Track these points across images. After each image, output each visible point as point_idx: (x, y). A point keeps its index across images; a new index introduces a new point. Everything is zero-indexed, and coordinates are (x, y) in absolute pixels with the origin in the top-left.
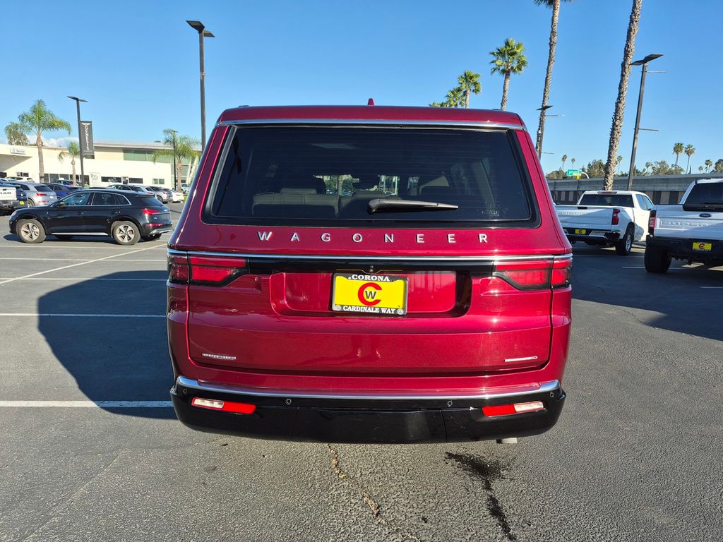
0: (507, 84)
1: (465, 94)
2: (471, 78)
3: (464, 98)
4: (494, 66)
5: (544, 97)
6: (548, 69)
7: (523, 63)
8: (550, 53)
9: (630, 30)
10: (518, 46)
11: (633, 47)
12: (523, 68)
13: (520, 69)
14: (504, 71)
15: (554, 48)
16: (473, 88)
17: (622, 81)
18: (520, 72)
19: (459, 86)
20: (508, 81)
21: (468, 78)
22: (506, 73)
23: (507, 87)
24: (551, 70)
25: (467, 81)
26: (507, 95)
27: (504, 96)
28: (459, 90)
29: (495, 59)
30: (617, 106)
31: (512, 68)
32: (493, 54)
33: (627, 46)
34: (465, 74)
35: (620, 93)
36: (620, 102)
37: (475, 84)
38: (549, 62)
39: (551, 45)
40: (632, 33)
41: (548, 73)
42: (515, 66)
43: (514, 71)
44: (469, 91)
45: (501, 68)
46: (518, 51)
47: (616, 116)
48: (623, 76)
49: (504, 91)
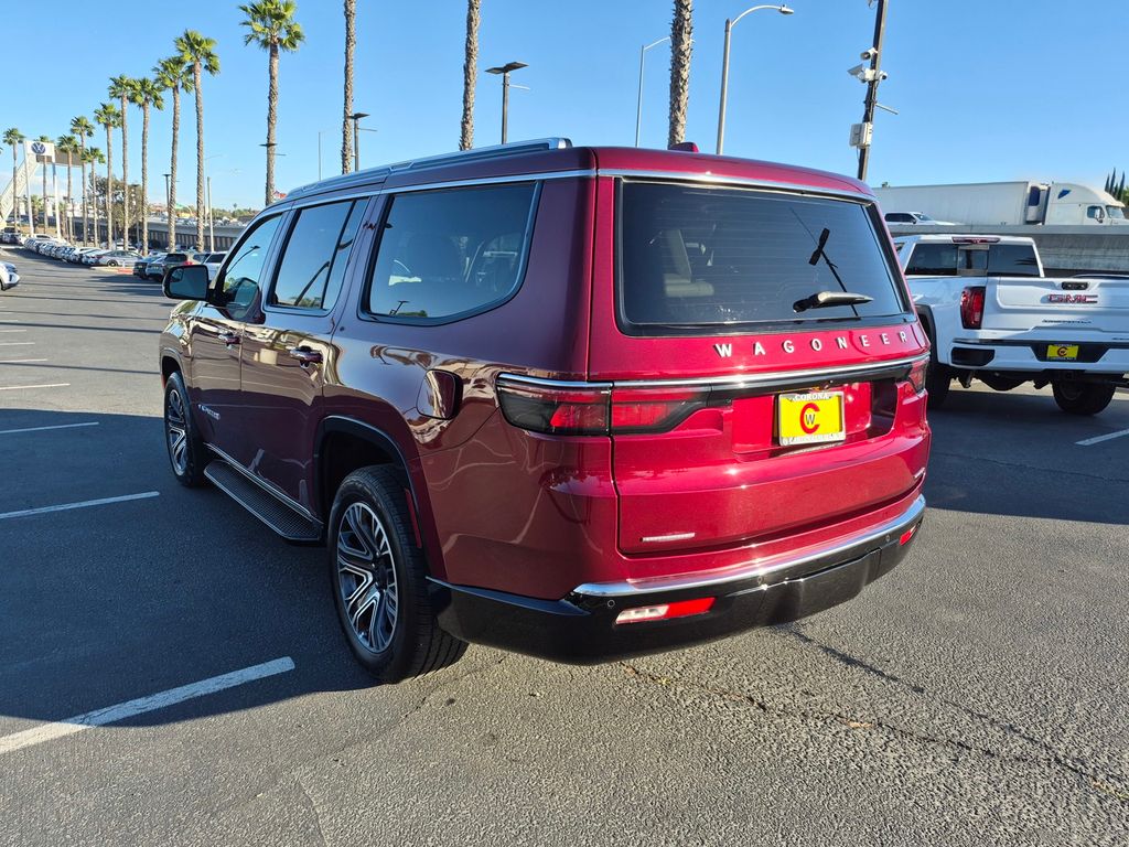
0: (275, 65)
1: (191, 70)
2: (199, 43)
3: (192, 77)
4: (247, 30)
5: (346, 98)
6: (346, 53)
7: (298, 36)
8: (348, 29)
9: (470, 19)
10: (287, 7)
11: (476, 44)
12: (298, 42)
13: (294, 46)
14: (265, 43)
15: (353, 20)
16: (204, 62)
17: (466, 92)
18: (294, 50)
19: (178, 55)
20: (276, 61)
21: (192, 43)
22: (272, 47)
23: (275, 72)
24: (352, 56)
25: (192, 47)
26: (277, 83)
27: (271, 85)
28: (179, 62)
29: (250, 20)
30: (464, 128)
31: (280, 40)
32: (245, 9)
33: (469, 41)
34: (187, 36)
35: (466, 109)
36: (468, 122)
37: (209, 55)
38: (348, 43)
39: (347, 16)
40: (473, 24)
41: (347, 60)
42: (285, 38)
43: (283, 46)
44: (198, 67)
45: (262, 37)
46: (288, 14)
47: (463, 141)
48: (467, 84)
49: (272, 78)
